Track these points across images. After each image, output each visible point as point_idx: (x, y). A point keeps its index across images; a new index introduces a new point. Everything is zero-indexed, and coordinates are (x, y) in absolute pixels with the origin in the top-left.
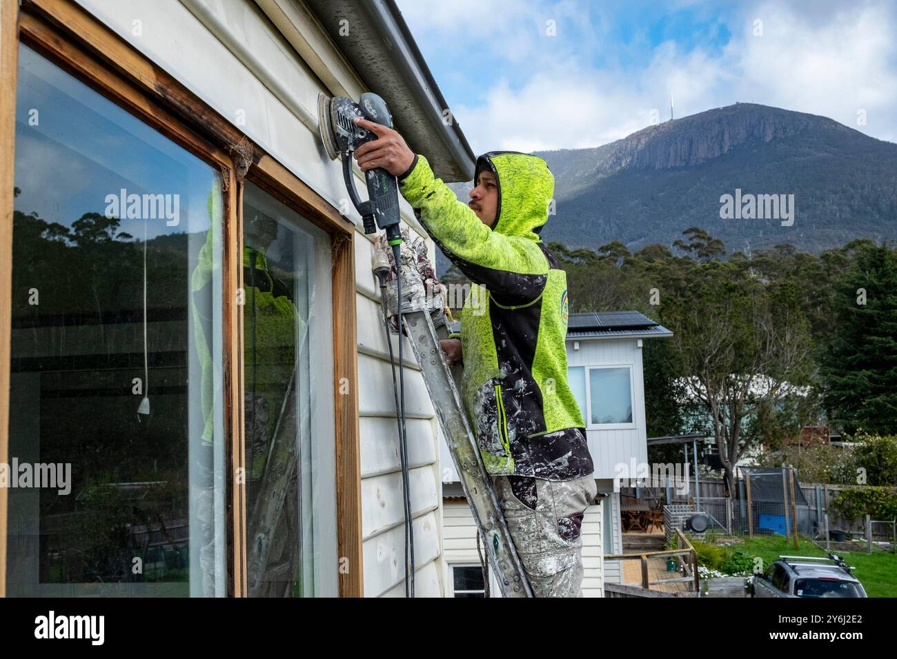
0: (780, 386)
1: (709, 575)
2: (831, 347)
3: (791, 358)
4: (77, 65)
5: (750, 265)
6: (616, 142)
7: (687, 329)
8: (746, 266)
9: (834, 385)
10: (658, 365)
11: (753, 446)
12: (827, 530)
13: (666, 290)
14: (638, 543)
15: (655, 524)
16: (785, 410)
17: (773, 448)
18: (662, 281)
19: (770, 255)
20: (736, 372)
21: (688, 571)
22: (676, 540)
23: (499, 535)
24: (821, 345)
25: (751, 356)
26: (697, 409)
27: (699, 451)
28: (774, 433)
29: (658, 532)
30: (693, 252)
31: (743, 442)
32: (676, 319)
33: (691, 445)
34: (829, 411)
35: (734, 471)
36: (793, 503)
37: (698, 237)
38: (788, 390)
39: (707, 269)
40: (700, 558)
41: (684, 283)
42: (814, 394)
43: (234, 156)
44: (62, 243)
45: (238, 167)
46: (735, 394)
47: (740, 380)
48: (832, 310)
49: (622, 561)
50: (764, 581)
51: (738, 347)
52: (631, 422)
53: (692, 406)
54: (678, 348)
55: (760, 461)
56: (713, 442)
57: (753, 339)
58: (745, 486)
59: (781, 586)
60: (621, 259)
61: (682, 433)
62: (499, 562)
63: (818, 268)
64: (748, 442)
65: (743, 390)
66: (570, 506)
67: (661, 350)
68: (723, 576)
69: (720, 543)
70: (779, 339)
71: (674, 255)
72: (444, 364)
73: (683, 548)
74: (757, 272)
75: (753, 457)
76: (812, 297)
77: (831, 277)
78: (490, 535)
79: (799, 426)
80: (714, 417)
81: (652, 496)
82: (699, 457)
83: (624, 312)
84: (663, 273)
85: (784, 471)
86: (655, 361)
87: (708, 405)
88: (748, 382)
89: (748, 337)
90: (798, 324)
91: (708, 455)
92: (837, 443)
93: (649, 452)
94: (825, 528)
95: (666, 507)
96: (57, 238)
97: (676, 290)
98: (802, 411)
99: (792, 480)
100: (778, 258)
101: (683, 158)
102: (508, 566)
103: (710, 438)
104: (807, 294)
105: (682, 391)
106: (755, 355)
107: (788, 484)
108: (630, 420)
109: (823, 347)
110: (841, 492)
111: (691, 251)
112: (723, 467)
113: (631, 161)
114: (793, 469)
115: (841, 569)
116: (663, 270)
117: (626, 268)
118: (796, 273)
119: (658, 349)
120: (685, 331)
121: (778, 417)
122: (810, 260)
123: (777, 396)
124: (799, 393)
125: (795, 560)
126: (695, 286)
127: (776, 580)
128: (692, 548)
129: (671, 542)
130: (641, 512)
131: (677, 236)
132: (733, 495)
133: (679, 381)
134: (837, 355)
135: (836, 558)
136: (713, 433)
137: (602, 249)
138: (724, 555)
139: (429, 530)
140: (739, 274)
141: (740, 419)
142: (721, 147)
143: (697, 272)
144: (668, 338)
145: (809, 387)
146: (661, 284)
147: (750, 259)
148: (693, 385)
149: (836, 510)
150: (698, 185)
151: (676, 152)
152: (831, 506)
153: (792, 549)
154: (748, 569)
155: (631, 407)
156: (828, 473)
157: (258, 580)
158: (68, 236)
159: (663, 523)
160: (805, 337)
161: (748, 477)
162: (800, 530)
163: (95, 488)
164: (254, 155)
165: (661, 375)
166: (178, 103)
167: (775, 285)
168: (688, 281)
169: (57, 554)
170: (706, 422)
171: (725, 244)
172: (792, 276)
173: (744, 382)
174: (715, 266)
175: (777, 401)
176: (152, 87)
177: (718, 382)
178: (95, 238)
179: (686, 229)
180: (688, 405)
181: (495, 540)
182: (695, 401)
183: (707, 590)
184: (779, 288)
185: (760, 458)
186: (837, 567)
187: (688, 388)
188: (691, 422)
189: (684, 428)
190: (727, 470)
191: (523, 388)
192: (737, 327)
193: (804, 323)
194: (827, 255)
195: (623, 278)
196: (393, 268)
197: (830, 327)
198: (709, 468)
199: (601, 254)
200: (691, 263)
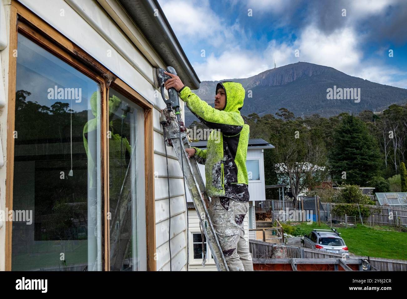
0: (314, 166)
1: (288, 237)
2: (333, 152)
3: (318, 156)
4: (42, 42)
5: (304, 122)
6: (255, 76)
7: (280, 145)
8: (302, 122)
9: (334, 166)
10: (269, 158)
11: (304, 189)
12: (331, 220)
13: (273, 131)
14: (262, 225)
15: (268, 218)
16: (316, 175)
17: (312, 189)
18: (271, 128)
19: (311, 118)
20: (298, 161)
21: (280, 234)
22: (276, 223)
23: (207, 222)
24: (329, 151)
25: (304, 156)
26: (284, 175)
27: (284, 191)
28: (312, 184)
29: (269, 220)
30: (283, 117)
31: (301, 187)
32: (276, 142)
33: (281, 188)
34: (332, 176)
35: (297, 198)
36: (319, 210)
37: (285, 111)
38: (317, 168)
39: (288, 123)
40: (285, 230)
41: (279, 128)
42: (327, 169)
43: (105, 78)
44: (47, 113)
45: (107, 82)
46: (298, 170)
47: (300, 164)
48: (333, 139)
49: (255, 231)
50: (308, 239)
51: (299, 152)
52: (259, 180)
53: (282, 174)
54: (277, 152)
55: (307, 194)
56: (290, 187)
57: (304, 149)
58: (301, 204)
59: (314, 240)
60: (256, 120)
61: (278, 184)
62: (207, 232)
63: (328, 123)
64: (302, 187)
65: (301, 168)
66: (240, 211)
67: (271, 153)
68: (293, 237)
69: (292, 224)
70: (314, 149)
71: (276, 118)
72: (187, 157)
73: (278, 226)
74: (306, 125)
75: (304, 193)
76: (326, 134)
77: (333, 126)
78: (204, 222)
79: (321, 181)
80: (290, 178)
81: (267, 207)
82: (284, 193)
83: (257, 139)
84: (272, 125)
85: (315, 198)
86: (269, 157)
87: (288, 174)
88: (303, 165)
89: (302, 149)
90: (321, 144)
91: (288, 192)
92: (335, 188)
93: (266, 191)
94: (330, 219)
95: (272, 211)
96: (45, 111)
97: (276, 131)
98: (322, 176)
99: (318, 201)
100: (314, 120)
101: (279, 82)
102: (211, 233)
103: (288, 186)
104: (324, 133)
105: (278, 168)
106: (305, 155)
107: (317, 202)
108: (259, 179)
109: (330, 152)
110: (336, 205)
111: (282, 117)
112: (293, 196)
113: (260, 83)
114: (319, 197)
115: (336, 234)
116: (272, 123)
117: (258, 123)
118: (320, 125)
119: (270, 153)
120: (279, 146)
121: (313, 178)
122: (326, 120)
123: (313, 170)
124: (321, 169)
125: (319, 231)
126: (283, 130)
127: (312, 238)
128: (281, 226)
129: (274, 224)
130: (263, 213)
131: (277, 111)
132: (297, 207)
133: (277, 165)
134: (335, 155)
135: (334, 230)
136: (290, 184)
137: (249, 116)
138: (293, 229)
139: (182, 220)
140: (299, 125)
141: (300, 179)
142: (293, 78)
143: (284, 124)
144: (273, 149)
145: (325, 167)
146: (271, 129)
147: (304, 120)
148: (282, 166)
149: (334, 212)
150: (285, 92)
151: (277, 80)
152: (332, 211)
153: (318, 227)
154: (302, 234)
155: (259, 174)
156: (331, 199)
157: (116, 239)
158: (49, 110)
159: (271, 217)
160: (323, 148)
161: (302, 200)
162: (321, 219)
163: (59, 205)
164: (113, 78)
165: (271, 162)
166: (82, 58)
167: (313, 129)
168: (281, 128)
169: (45, 230)
170: (287, 180)
171: (294, 114)
172: (318, 126)
173: (301, 165)
174: (291, 122)
175: (313, 172)
176: (72, 51)
177: (292, 165)
178: (60, 111)
179: (280, 108)
180: (280, 174)
181: (206, 224)
182: (283, 172)
183: (287, 242)
184: (314, 130)
185: (307, 193)
186: (334, 233)
187: (280, 167)
188: (282, 180)
189: (279, 182)
190: (294, 198)
191: (232, 166)
192: (298, 145)
193: (323, 143)
194: (332, 118)
195: (257, 126)
196: (168, 122)
197: (333, 145)
198: (288, 197)
199: (249, 118)
200: (282, 121)
